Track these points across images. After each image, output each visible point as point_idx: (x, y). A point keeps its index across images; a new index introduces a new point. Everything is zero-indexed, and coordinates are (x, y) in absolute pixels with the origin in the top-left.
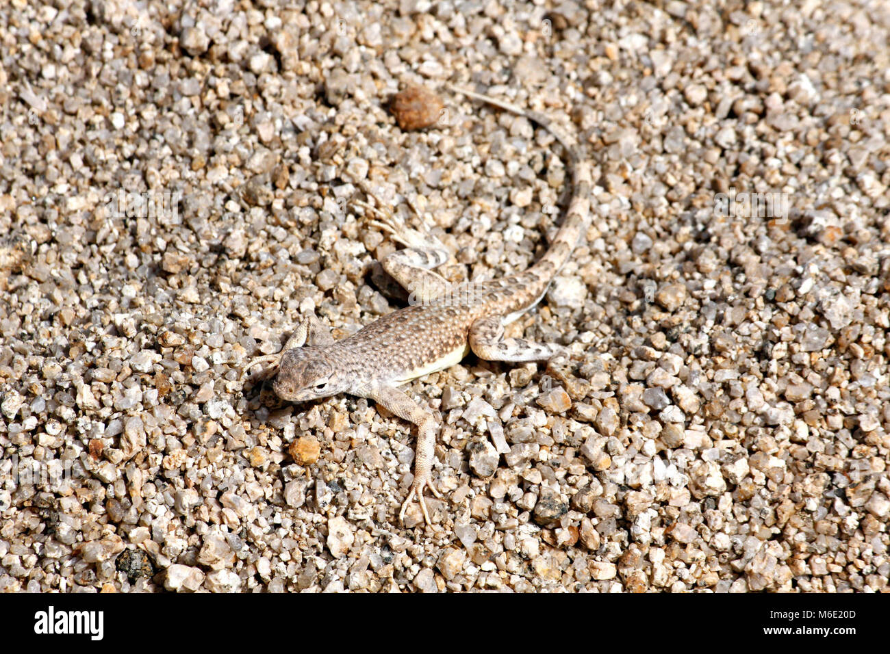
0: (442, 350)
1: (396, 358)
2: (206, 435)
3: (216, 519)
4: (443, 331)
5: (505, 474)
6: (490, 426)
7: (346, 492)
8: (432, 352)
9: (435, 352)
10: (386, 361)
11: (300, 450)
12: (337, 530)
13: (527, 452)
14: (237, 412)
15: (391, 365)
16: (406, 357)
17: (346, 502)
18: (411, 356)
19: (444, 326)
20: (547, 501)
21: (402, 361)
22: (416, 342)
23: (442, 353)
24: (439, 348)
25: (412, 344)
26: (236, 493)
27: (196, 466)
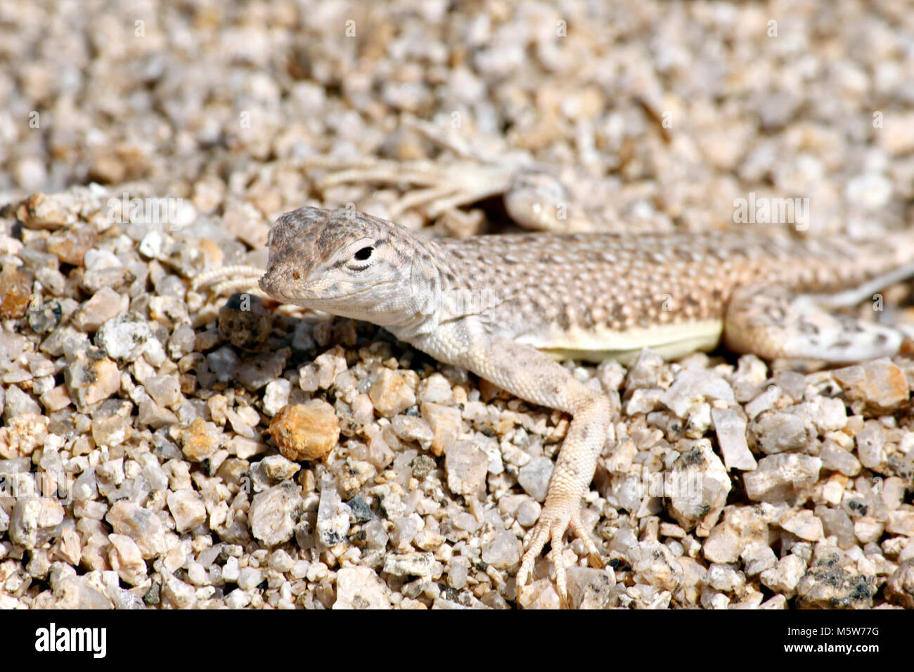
0: (645, 311)
1: (531, 291)
2: (93, 389)
3: (95, 559)
4: (657, 277)
5: (739, 516)
6: (716, 416)
7: (385, 524)
8: (618, 307)
9: (627, 310)
10: (507, 290)
11: (292, 425)
12: (356, 591)
13: (791, 469)
14: (168, 353)
15: (518, 303)
16: (554, 296)
17: (382, 539)
18: (567, 299)
19: (661, 269)
20: (825, 569)
21: (543, 301)
22: (585, 276)
23: (643, 317)
24: (638, 304)
25: (577, 278)
26: (144, 506)
27: (65, 454)
